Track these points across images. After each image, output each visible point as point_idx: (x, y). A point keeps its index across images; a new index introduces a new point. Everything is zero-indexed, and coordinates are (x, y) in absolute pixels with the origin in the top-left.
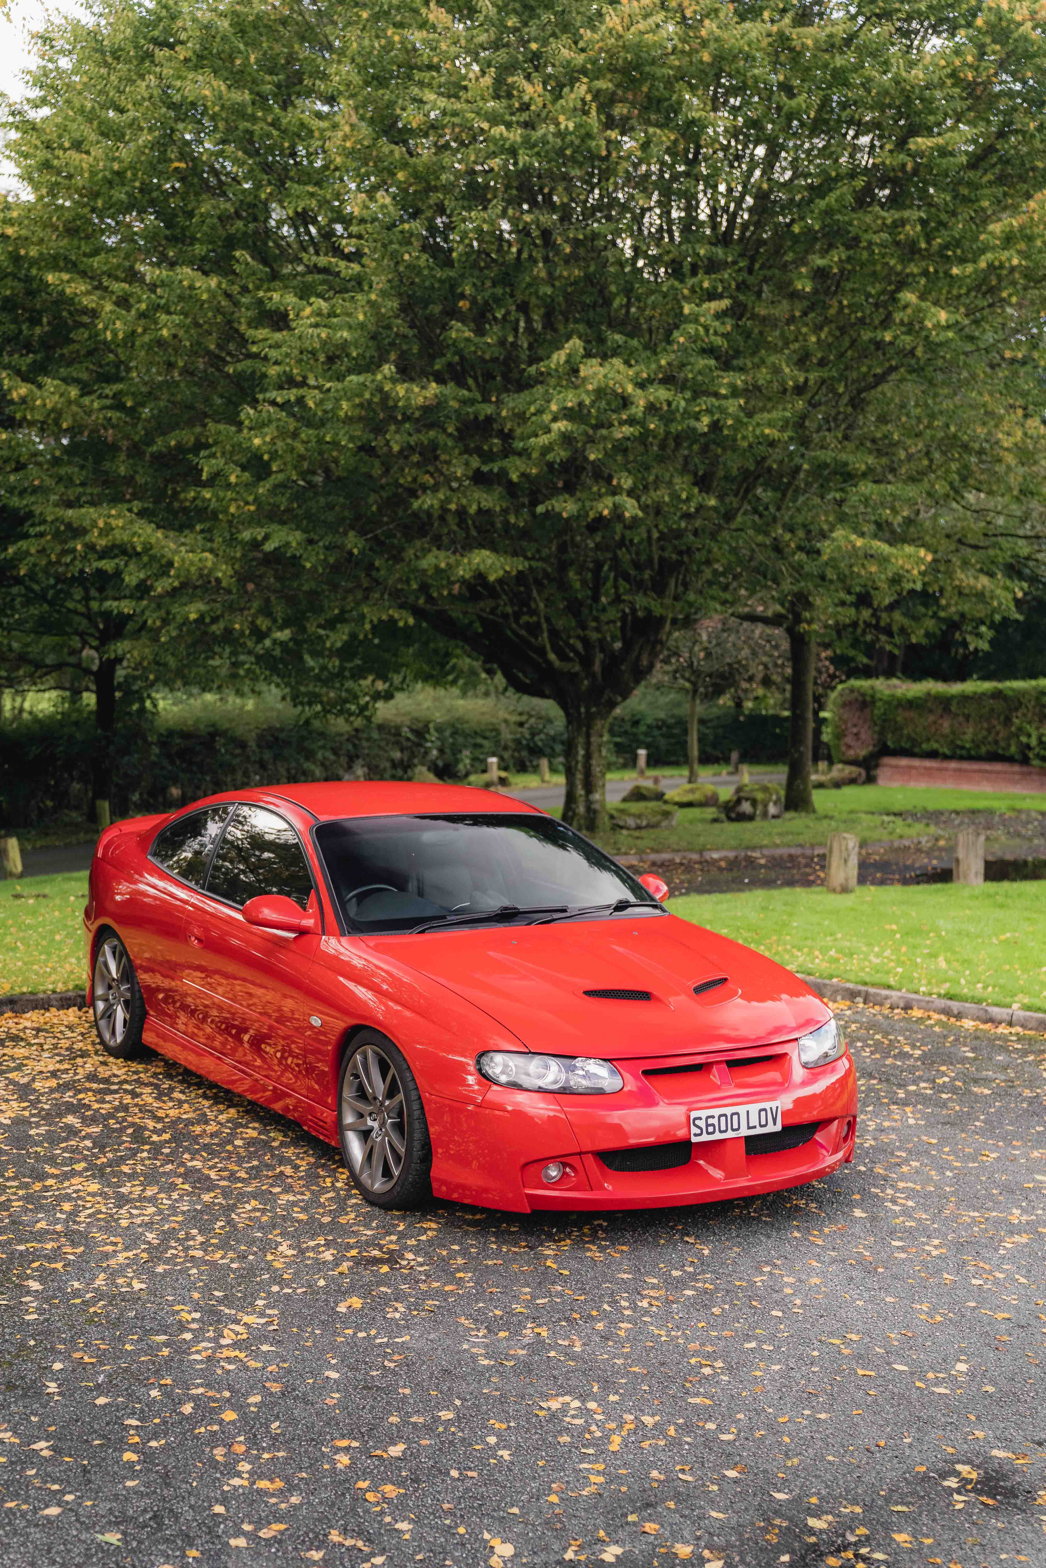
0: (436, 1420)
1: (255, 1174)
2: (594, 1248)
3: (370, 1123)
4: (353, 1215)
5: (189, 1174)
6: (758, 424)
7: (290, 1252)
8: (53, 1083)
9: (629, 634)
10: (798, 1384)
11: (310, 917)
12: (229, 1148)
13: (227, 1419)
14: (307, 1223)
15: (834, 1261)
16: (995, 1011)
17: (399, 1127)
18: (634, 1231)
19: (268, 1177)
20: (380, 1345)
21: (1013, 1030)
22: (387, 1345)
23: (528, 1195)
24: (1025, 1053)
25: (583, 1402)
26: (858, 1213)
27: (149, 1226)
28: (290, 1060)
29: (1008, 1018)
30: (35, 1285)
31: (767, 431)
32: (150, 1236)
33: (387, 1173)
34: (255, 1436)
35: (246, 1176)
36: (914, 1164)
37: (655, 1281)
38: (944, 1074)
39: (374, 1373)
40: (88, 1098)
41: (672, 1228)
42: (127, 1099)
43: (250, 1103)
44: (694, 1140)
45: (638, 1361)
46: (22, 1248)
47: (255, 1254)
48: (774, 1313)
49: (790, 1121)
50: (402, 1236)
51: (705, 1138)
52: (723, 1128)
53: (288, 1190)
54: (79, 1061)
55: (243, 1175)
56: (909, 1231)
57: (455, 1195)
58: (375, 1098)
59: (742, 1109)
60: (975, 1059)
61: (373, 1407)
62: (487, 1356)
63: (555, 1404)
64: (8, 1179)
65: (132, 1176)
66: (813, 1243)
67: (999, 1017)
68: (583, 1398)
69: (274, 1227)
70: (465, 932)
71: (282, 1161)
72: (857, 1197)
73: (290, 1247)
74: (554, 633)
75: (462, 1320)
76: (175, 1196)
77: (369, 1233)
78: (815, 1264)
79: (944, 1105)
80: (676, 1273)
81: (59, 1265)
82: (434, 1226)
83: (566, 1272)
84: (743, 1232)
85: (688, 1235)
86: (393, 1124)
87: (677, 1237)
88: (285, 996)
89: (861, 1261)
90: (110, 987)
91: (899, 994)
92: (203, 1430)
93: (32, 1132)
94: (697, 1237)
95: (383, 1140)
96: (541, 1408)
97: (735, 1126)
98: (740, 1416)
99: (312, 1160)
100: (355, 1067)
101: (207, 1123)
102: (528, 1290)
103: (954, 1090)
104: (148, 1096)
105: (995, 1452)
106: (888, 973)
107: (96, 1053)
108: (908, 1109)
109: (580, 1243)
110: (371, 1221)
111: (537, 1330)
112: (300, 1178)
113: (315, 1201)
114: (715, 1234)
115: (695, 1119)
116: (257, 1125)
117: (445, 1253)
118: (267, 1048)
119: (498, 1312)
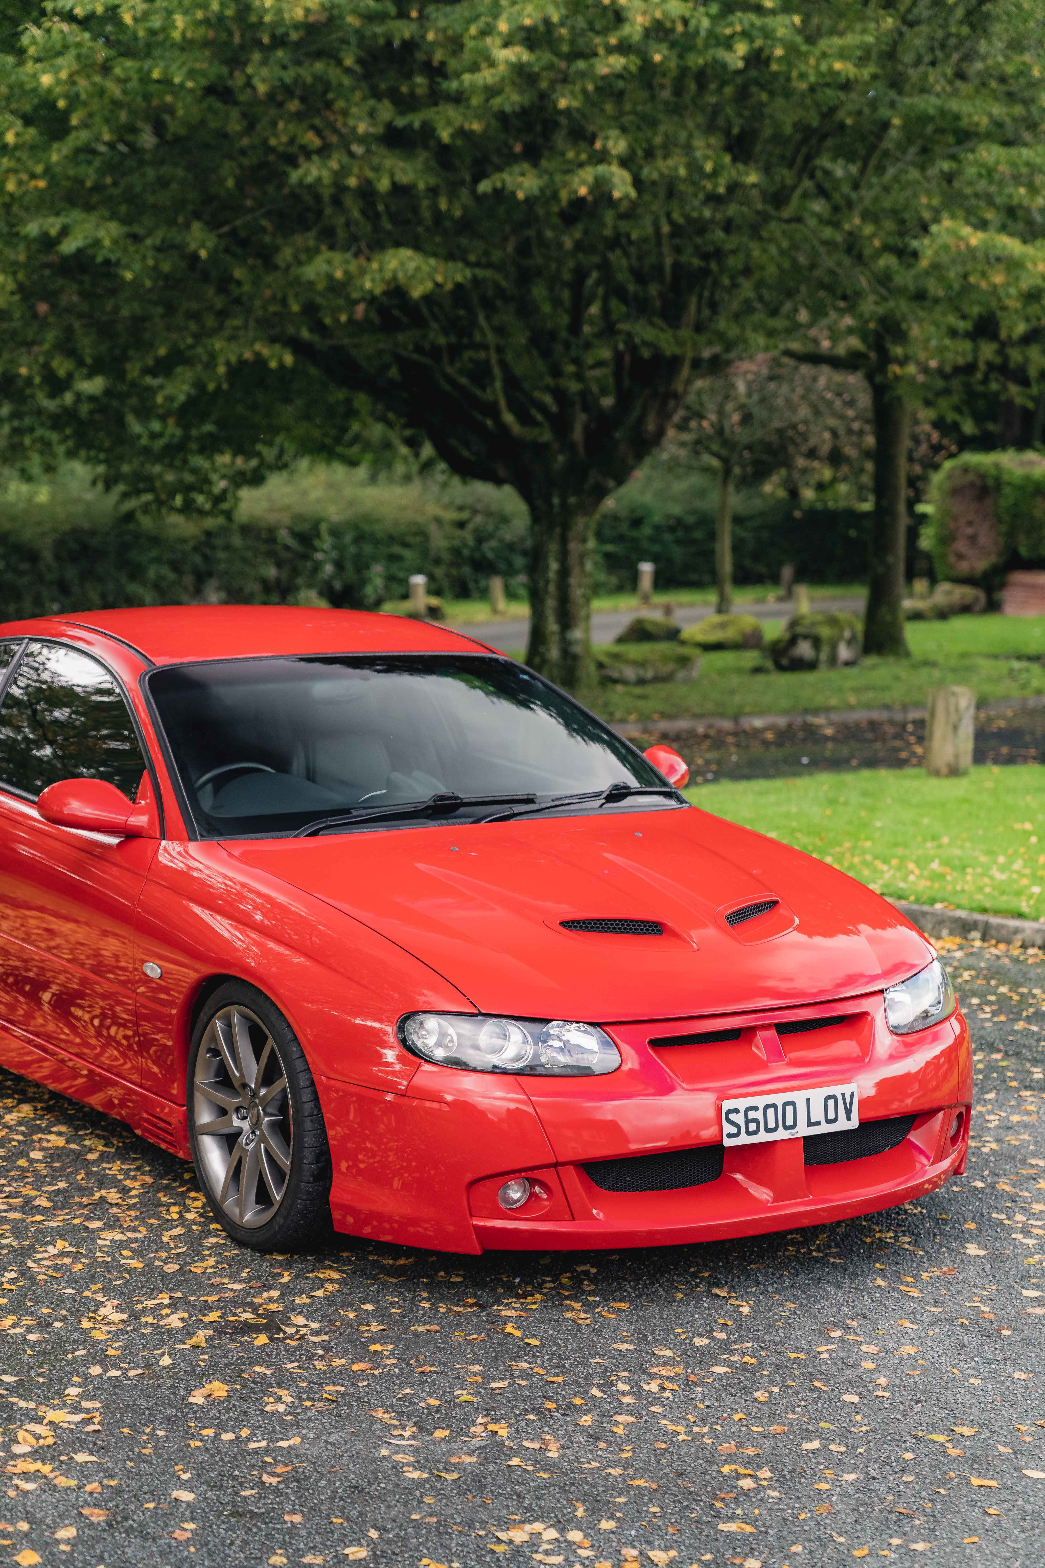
0: (341, 1559)
1: (62, 1201)
2: (577, 1306)
3: (236, 1122)
4: (212, 1261)
6: (824, 55)
7: (117, 1317)
9: (626, 383)
10: (882, 1500)
11: (141, 812)
12: (22, 1162)
14: (142, 1273)
15: (936, 1321)
17: (281, 1129)
18: (637, 1280)
19: (82, 1206)
20: (256, 1451)
22: (266, 1451)
23: (476, 1228)
25: (562, 1531)
26: (972, 1249)
28: (113, 1030)
31: (838, 66)
33: (263, 1197)
35: (48, 1204)
37: (669, 1353)
39: (247, 1493)
41: (694, 1275)
43: (54, 1095)
44: (728, 1142)
45: (644, 1471)
47: (64, 1319)
48: (847, 1398)
49: (871, 1114)
50: (287, 1291)
51: (744, 1140)
52: (771, 1125)
53: (113, 1224)
55: (44, 1203)
57: (367, 1230)
58: (245, 1086)
59: (799, 1096)
61: (246, 1542)
62: (417, 1466)
63: (519, 1536)
66: (906, 1295)
68: (562, 1526)
69: (93, 1279)
70: (379, 833)
71: (103, 1181)
72: (972, 1226)
73: (118, 1308)
74: (512, 383)
75: (380, 1414)
77: (237, 1287)
78: (908, 1325)
80: (699, 1342)
82: (335, 1275)
83: (535, 1342)
84: (801, 1279)
85: (718, 1285)
86: (272, 1124)
87: (702, 1288)
88: (105, 933)
89: (976, 1319)
91: (1035, 925)
94: (732, 1288)
95: (257, 1149)
96: (499, 1541)
97: (789, 1122)
98: (797, 1548)
99: (149, 1180)
100: (214, 1038)
102: (477, 1368)
106: (1018, 894)
109: (556, 1300)
110: (240, 1269)
111: (491, 1427)
112: (131, 1207)
113: (154, 1241)
114: (758, 1283)
115: (729, 1112)
116: (63, 1129)
117: (352, 1315)
118: (79, 1013)
119: (433, 1402)
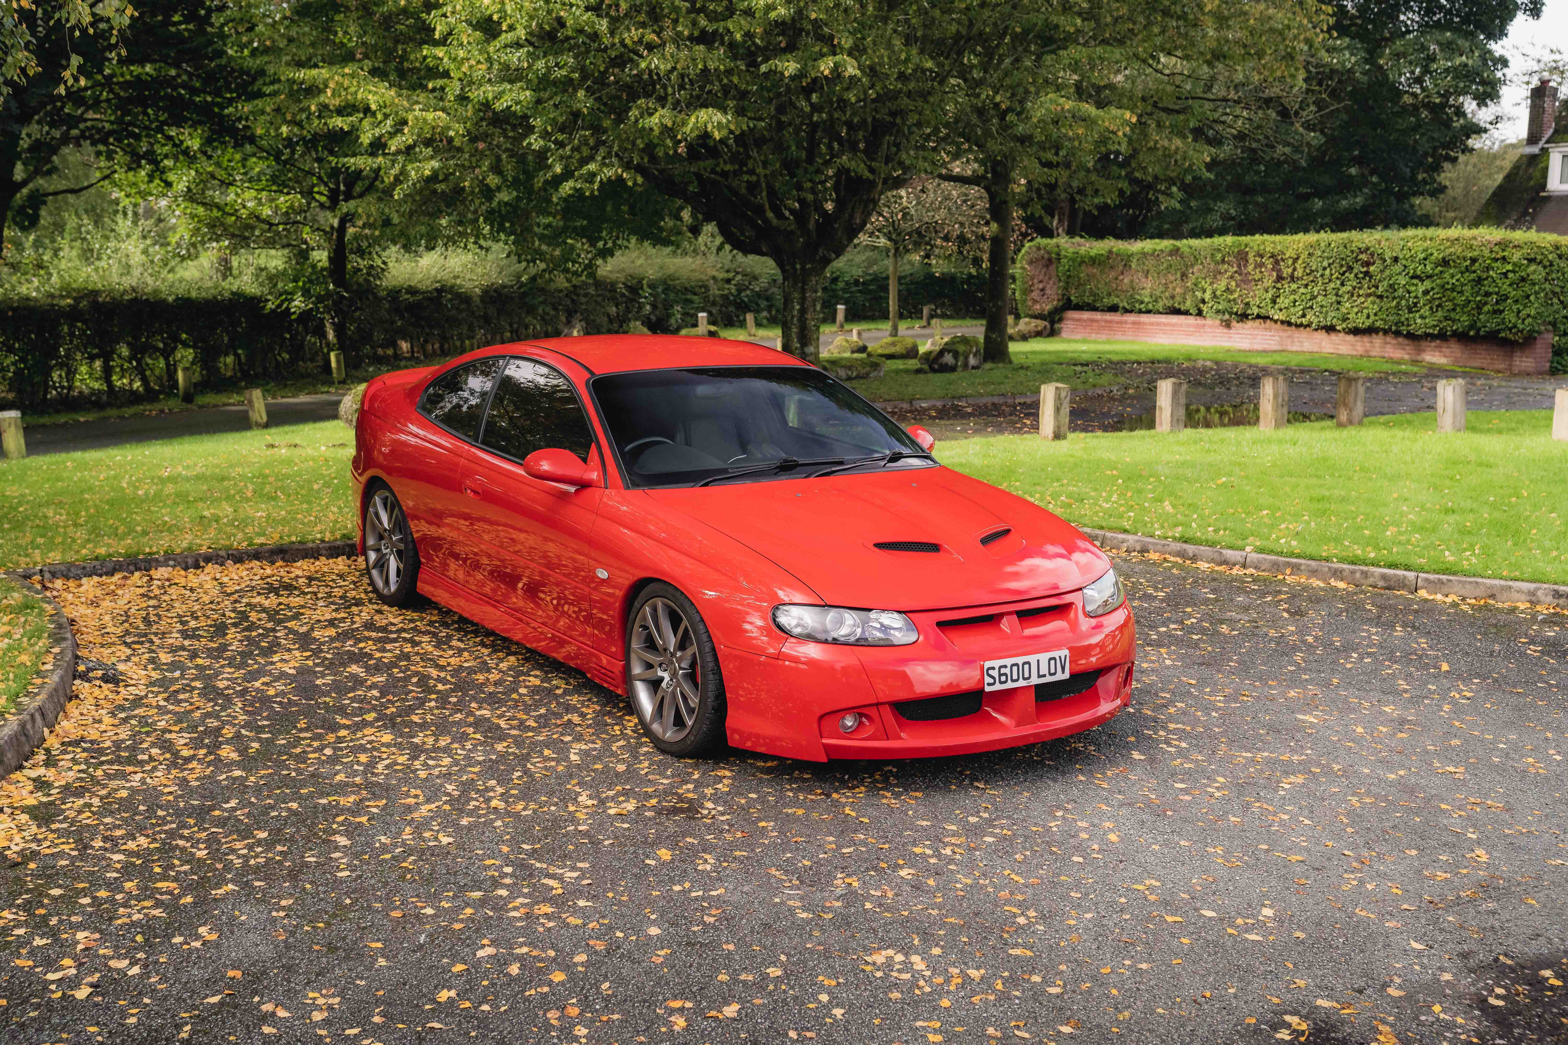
0: (765, 977)
1: (544, 722)
2: (889, 795)
3: (660, 673)
4: (646, 764)
5: (478, 724)
7: (590, 803)
8: (332, 632)
9: (842, 193)
10: (1112, 933)
11: (591, 470)
12: (514, 696)
13: (556, 980)
14: (602, 772)
15: (1122, 805)
16: (1229, 554)
17: (691, 678)
18: (925, 777)
19: (557, 726)
20: (696, 899)
21: (1248, 572)
22: (703, 899)
23: (826, 746)
24: (1263, 594)
25: (906, 955)
26: (1136, 755)
27: (448, 776)
28: (566, 607)
29: (1242, 560)
30: (342, 841)
32: (450, 788)
33: (679, 722)
34: (586, 997)
35: (534, 725)
36: (1179, 705)
37: (954, 828)
38: (1190, 616)
39: (696, 929)
40: (369, 647)
41: (961, 773)
42: (408, 648)
43: (529, 650)
44: (988, 689)
45: (952, 911)
46: (324, 801)
47: (556, 804)
48: (1075, 859)
49: (1077, 670)
50: (698, 784)
51: (998, 687)
52: (1015, 677)
53: (579, 738)
54: (354, 609)
55: (532, 724)
56: (1189, 772)
57: (749, 744)
58: (665, 650)
59: (1032, 659)
60: (1217, 600)
61: (700, 965)
62: (804, 909)
63: (879, 958)
64: (301, 730)
65: (423, 726)
66: (1099, 786)
67: (1233, 559)
68: (907, 951)
69: (571, 776)
70: (748, 485)
71: (569, 709)
72: (1133, 739)
73: (590, 797)
74: (771, 193)
75: (773, 871)
76: (468, 746)
77: (665, 781)
78: (1104, 807)
79: (1196, 645)
80: (973, 820)
81: (364, 819)
82: (728, 773)
83: (866, 820)
84: (1030, 776)
85: (977, 780)
86: (685, 675)
87: (967, 782)
88: (567, 548)
89: (1149, 804)
90: (381, 538)
91: (1134, 538)
92: (533, 992)
93: (318, 682)
94: (986, 782)
95: (675, 691)
96: (867, 963)
97: (1026, 676)
98: (1063, 967)
99: (598, 708)
100: (645, 618)
101: (488, 670)
102: (831, 839)
103: (1203, 631)
104: (427, 645)
105: (1319, 1002)
106: (1121, 517)
107: (370, 601)
108: (1163, 650)
109: (873, 789)
110: (666, 769)
111: (848, 880)
112: (589, 726)
113: (607, 750)
114: (1003, 779)
115: (989, 669)
116: (538, 673)
117: (743, 801)
118: (542, 595)
119: (806, 863)
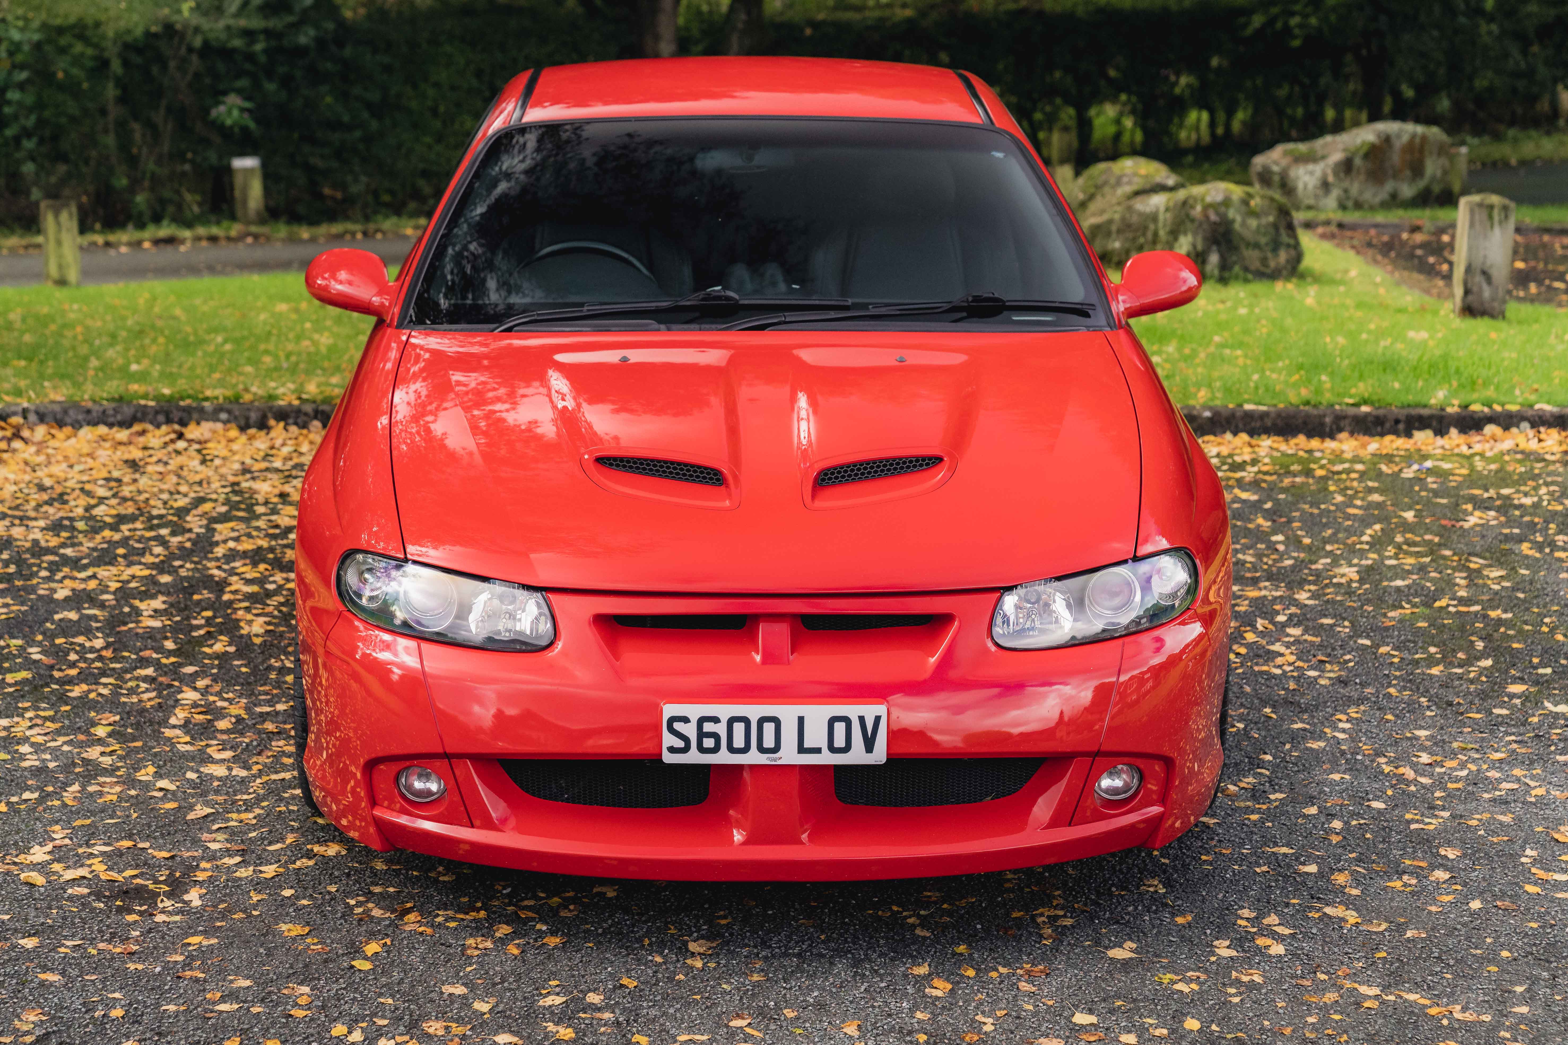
11: (387, 292)
23: (378, 820)
26: (1123, 949)
37: (488, 1007)
44: (668, 758)
51: (694, 757)
52: (738, 744)
59: (788, 713)
69: (98, 813)
72: (1185, 920)
82: (333, 851)
83: (367, 966)
97: (769, 742)
102: (245, 983)
115: (672, 720)
117: (256, 899)
